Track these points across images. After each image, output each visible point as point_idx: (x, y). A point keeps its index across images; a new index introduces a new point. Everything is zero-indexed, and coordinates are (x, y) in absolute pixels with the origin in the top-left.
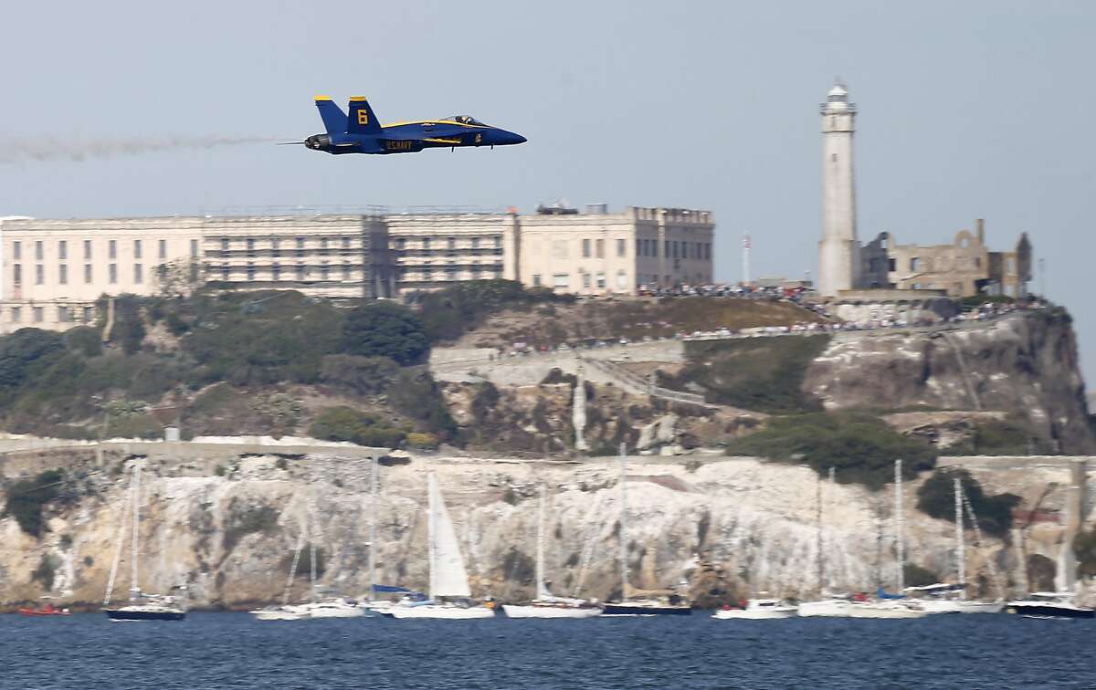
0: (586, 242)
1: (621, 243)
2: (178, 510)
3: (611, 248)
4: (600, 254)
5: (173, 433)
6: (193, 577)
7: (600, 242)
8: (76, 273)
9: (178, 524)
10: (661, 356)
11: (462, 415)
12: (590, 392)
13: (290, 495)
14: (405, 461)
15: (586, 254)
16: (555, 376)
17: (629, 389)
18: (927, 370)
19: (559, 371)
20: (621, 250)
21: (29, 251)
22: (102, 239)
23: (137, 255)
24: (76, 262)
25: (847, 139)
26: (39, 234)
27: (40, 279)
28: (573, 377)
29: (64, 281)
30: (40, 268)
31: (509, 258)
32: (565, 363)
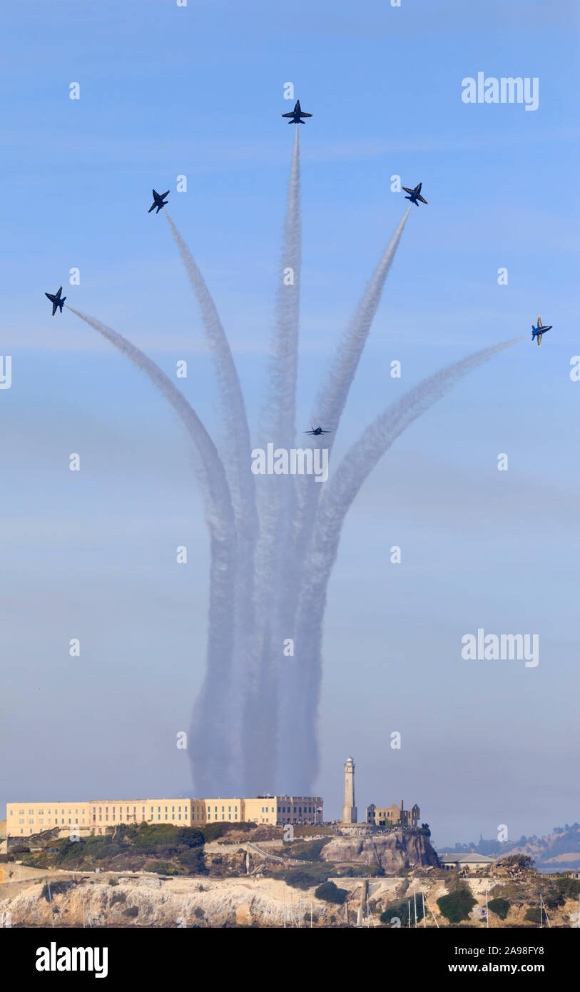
0: (263, 808)
1: (273, 809)
2: (97, 895)
3: (270, 810)
4: (267, 811)
5: (98, 870)
6: (100, 916)
7: (267, 808)
8: (110, 818)
9: (96, 899)
10: (276, 845)
11: (209, 864)
12: (251, 857)
13: (131, 891)
14: (172, 879)
15: (263, 811)
16: (241, 851)
17: (261, 855)
18: (361, 849)
19: (242, 850)
20: (273, 811)
21: (97, 811)
22: (117, 806)
23: (128, 812)
24: (110, 813)
25: (351, 775)
26: (101, 805)
27: (100, 820)
28: (246, 852)
29: (107, 820)
30: (101, 816)
31: (239, 813)
32: (244, 847)
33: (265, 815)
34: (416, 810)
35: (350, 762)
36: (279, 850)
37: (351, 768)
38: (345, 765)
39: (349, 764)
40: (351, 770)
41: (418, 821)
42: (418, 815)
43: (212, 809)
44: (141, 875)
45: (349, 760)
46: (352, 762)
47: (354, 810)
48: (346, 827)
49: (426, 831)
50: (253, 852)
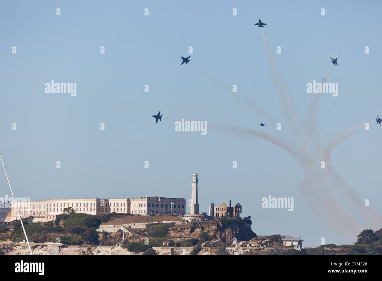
0: (140, 204)
1: (145, 204)
3: (143, 205)
4: (142, 206)
5: (24, 241)
7: (142, 204)
8: (56, 210)
10: (141, 227)
12: (124, 234)
15: (140, 206)
19: (120, 229)
20: (145, 206)
21: (49, 206)
22: (59, 203)
23: (65, 206)
24: (56, 208)
25: (195, 184)
26: (51, 202)
27: (51, 211)
28: (122, 231)
29: (54, 211)
30: (51, 209)
31: (126, 207)
32: (122, 228)
33: (141, 209)
34: (239, 206)
35: (195, 176)
36: (142, 230)
37: (195, 180)
38: (192, 177)
39: (194, 177)
40: (195, 181)
41: (240, 214)
42: (241, 209)
43: (112, 205)
44: (49, 244)
45: (195, 174)
46: (196, 175)
47: (197, 207)
48: (187, 217)
49: (248, 221)
50: (126, 231)
